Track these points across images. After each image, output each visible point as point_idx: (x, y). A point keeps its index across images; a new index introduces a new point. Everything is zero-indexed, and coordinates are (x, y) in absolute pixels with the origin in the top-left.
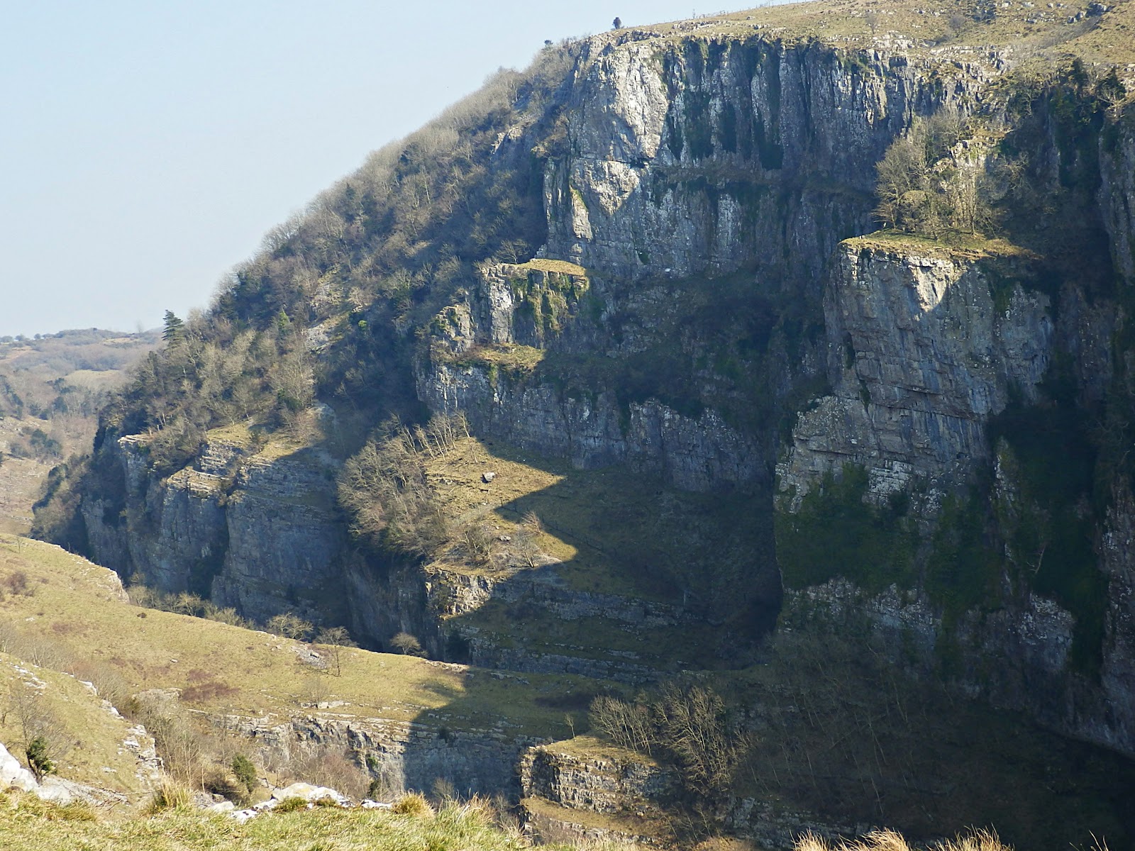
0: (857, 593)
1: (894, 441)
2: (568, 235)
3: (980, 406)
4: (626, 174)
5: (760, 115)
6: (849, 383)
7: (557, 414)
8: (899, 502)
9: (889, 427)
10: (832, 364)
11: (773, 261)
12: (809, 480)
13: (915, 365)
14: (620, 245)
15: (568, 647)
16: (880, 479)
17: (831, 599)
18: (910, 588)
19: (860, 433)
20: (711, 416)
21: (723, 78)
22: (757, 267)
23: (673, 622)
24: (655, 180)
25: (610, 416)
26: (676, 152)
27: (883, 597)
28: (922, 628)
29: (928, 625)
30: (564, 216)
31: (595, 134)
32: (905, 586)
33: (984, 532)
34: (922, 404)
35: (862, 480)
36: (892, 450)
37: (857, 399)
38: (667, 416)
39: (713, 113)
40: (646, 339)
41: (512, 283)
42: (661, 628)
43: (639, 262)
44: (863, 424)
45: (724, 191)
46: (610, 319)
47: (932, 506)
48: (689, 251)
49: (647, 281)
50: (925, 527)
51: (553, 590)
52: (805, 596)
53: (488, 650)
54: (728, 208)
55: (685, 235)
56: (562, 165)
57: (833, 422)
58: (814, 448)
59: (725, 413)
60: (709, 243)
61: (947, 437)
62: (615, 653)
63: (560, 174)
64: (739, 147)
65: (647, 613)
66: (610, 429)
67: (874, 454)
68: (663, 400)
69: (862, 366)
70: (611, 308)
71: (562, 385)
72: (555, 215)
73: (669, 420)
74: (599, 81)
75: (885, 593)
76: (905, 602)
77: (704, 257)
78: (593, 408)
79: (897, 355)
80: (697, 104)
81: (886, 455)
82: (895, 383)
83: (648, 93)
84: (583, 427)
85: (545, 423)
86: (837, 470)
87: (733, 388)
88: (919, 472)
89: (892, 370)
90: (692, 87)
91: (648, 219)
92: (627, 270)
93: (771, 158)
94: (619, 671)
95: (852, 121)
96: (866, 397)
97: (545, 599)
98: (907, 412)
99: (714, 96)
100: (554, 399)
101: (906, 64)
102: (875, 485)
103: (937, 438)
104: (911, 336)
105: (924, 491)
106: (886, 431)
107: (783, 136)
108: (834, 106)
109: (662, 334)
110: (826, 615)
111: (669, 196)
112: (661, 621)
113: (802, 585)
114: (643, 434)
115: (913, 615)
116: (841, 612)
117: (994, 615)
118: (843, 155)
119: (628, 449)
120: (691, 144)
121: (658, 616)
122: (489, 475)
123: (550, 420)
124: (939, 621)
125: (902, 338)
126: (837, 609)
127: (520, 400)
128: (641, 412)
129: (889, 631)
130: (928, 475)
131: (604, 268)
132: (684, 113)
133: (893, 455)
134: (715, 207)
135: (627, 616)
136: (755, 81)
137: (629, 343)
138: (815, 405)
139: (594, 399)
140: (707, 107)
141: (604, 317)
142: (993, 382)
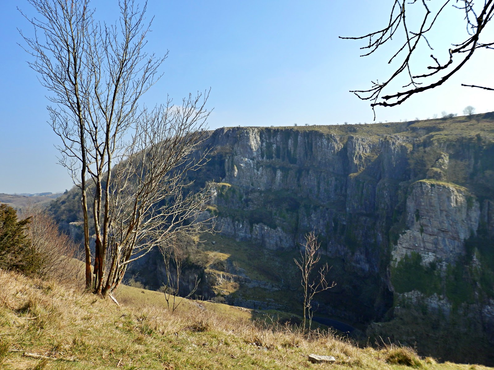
0: (422, 295)
1: (429, 246)
2: (232, 176)
3: (462, 236)
4: (249, 161)
5: (290, 150)
6: (417, 226)
7: (231, 225)
8: (433, 265)
9: (429, 241)
10: (410, 219)
11: (293, 188)
12: (401, 257)
13: (445, 222)
14: (246, 180)
15: (253, 297)
16: (426, 258)
17: (413, 297)
18: (441, 295)
19: (418, 242)
20: (279, 229)
21: (278, 139)
22: (288, 189)
23: (280, 289)
24: (257, 164)
25: (247, 227)
26: (263, 157)
27: (432, 297)
28: (445, 308)
29: (448, 307)
30: (231, 171)
31: (242, 150)
32: (439, 294)
33: (463, 277)
34: (442, 234)
35: (419, 258)
36: (429, 248)
37: (418, 231)
38: (266, 228)
39: (273, 148)
40: (255, 206)
41: (217, 188)
42: (277, 291)
43: (251, 186)
44: (420, 240)
45: (278, 169)
46: (244, 200)
47: (444, 267)
48: (265, 184)
49: (253, 191)
50: (443, 274)
51: (246, 279)
52: (404, 296)
53: (230, 298)
54: (279, 173)
55: (264, 179)
56: (231, 157)
57: (410, 238)
58: (404, 246)
59: (283, 228)
60: (272, 182)
61: (448, 245)
62: (267, 299)
63: (230, 160)
64: (281, 157)
65: (273, 286)
66: (247, 231)
67: (422, 249)
68: (265, 224)
69: (423, 221)
70: (244, 197)
71: (233, 218)
72: (228, 171)
73: (267, 229)
74: (244, 136)
75: (433, 296)
76: (440, 299)
77: (270, 186)
78: (243, 225)
79: (438, 218)
80: (269, 146)
81: (426, 250)
82: (435, 227)
83: (257, 141)
84: (239, 230)
85: (228, 228)
86: (409, 254)
87: (284, 222)
88: (438, 256)
89: (436, 223)
90: (268, 141)
91: (255, 174)
92: (247, 188)
93: (293, 161)
94: (270, 305)
95: (327, 153)
96: (422, 231)
97: (243, 282)
98: (436, 237)
99: (274, 144)
100: (231, 221)
101: (353, 138)
102: (424, 259)
103: (445, 245)
104: (444, 213)
105: (441, 262)
106: (428, 242)
107: (298, 156)
108: (322, 148)
109: (259, 205)
110: (411, 302)
111: (261, 168)
112: (276, 289)
113: (402, 292)
114: (256, 233)
115: (443, 304)
116: (416, 302)
117: (472, 305)
118: (324, 161)
119: (252, 237)
120: (267, 156)
121: (276, 287)
122: (214, 242)
123: (229, 227)
124: (451, 306)
125: (441, 213)
126: (414, 300)
127: (221, 221)
128: (257, 227)
129: (433, 309)
130: (442, 257)
131: (241, 186)
132: (266, 147)
133: (429, 250)
134: (275, 173)
135: (267, 287)
136: (290, 141)
137: (250, 207)
138: (405, 233)
139: (243, 222)
140: (272, 147)
141: (243, 199)
142: (467, 229)
